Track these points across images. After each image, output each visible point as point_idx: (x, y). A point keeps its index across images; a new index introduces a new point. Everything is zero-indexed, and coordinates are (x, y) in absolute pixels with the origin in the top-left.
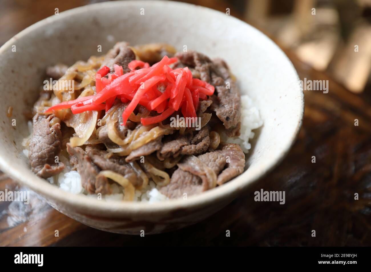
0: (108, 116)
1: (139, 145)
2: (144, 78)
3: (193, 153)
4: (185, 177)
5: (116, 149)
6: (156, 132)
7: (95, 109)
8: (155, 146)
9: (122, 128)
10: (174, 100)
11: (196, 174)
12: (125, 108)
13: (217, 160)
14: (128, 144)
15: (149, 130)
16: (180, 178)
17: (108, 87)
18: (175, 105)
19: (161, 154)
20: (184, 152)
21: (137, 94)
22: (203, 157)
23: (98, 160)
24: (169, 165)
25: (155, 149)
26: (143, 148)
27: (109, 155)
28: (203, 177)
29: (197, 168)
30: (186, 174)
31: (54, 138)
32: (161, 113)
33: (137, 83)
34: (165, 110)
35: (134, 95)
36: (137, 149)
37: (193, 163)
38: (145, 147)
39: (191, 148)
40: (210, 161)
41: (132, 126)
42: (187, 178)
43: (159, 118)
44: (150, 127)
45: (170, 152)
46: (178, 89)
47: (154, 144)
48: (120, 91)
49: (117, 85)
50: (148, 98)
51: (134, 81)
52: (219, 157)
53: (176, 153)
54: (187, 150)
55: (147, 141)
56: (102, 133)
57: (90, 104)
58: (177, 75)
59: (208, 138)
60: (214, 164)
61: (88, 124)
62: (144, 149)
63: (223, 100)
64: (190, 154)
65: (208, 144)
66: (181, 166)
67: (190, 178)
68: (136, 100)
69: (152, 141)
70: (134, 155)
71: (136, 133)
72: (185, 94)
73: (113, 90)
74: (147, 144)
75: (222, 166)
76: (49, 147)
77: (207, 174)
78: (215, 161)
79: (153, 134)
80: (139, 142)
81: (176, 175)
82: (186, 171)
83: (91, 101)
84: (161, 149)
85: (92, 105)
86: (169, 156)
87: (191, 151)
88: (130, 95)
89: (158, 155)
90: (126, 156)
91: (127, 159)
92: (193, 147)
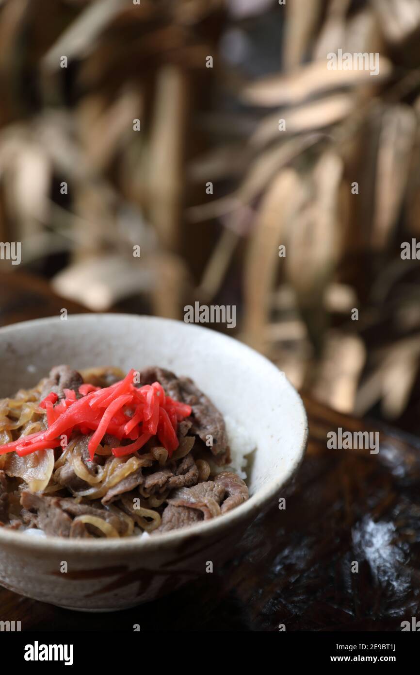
0: (67, 453)
1: (116, 480)
2: (108, 398)
3: (182, 484)
4: (179, 514)
5: (87, 491)
6: (134, 463)
7: (49, 447)
8: (136, 479)
9: (90, 464)
10: (149, 422)
11: (194, 507)
12: (89, 439)
13: (214, 489)
14: (101, 482)
15: (125, 461)
16: (174, 515)
17: (64, 416)
18: (152, 428)
19: (145, 489)
20: (172, 483)
21: (103, 418)
22: (197, 488)
23: (66, 505)
24: (156, 502)
25: (138, 483)
26: (123, 483)
27: (78, 500)
28: (202, 509)
29: (193, 500)
30: (180, 509)
32: (136, 440)
33: (100, 406)
34: (139, 437)
35: (100, 422)
36: (115, 486)
37: (187, 496)
38: (126, 481)
39: (179, 479)
40: (207, 491)
41: (102, 460)
42: (182, 514)
43: (134, 447)
44: (125, 459)
45: (155, 486)
46: (152, 408)
47: (135, 476)
48: (80, 419)
49: (76, 411)
50: (117, 422)
51: (96, 404)
52: (216, 486)
53: (163, 485)
54: (176, 481)
55: (126, 475)
56: (64, 472)
57: (41, 441)
58: (146, 393)
59: (195, 467)
60: (212, 493)
61: (42, 466)
62: (125, 484)
63: (204, 421)
64: (180, 486)
65: (197, 474)
66: (171, 502)
67: (187, 514)
68: (103, 427)
69: (132, 474)
70: (111, 493)
71: (109, 467)
72: (160, 414)
73: (70, 419)
74: (127, 478)
75: (222, 496)
77: (208, 505)
78: (212, 490)
79: (132, 465)
80: (117, 475)
81: (168, 513)
82: (179, 506)
83: (41, 437)
84: (144, 483)
85: (43, 443)
86: (154, 491)
87: (181, 482)
88: (94, 422)
89: (141, 491)
90: (102, 498)
91: (103, 501)
92: (181, 477)
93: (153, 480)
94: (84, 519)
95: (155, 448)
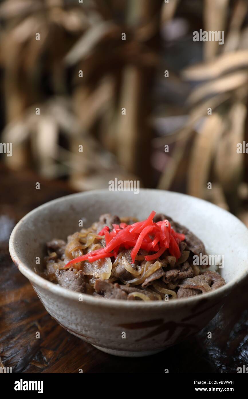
0: (118, 259)
1: (150, 273)
2: (140, 227)
3: (187, 276)
4: (187, 292)
5: (133, 280)
6: (158, 264)
7: (108, 256)
8: (161, 272)
9: (133, 265)
10: (164, 241)
11: (196, 288)
12: (130, 252)
13: (205, 279)
14: (140, 275)
16: (184, 293)
17: (114, 239)
18: (167, 244)
19: (166, 278)
20: (181, 276)
21: (139, 239)
22: (195, 278)
23: (122, 287)
24: (173, 286)
25: (162, 275)
26: (154, 275)
27: (128, 285)
28: (201, 289)
29: (194, 284)
30: (187, 290)
31: (81, 280)
32: (158, 251)
33: (136, 232)
34: (159, 249)
35: (136, 241)
36: (149, 276)
37: (190, 282)
38: (155, 273)
39: (184, 273)
40: (201, 280)
41: (139, 263)
42: (189, 293)
43: (157, 255)
44: (153, 262)
45: (172, 277)
46: (165, 234)
47: (160, 271)
48: (125, 240)
49: (122, 235)
50: (146, 241)
51: (133, 231)
52: (206, 277)
53: (176, 276)
54: (183, 274)
55: (155, 270)
56: (118, 270)
57: (102, 253)
58: (160, 226)
59: (191, 268)
60: (204, 281)
61: (104, 268)
62: (155, 275)
63: (192, 243)
64: (186, 277)
65: (193, 272)
66: (181, 286)
67: (191, 293)
68: (139, 243)
69: (158, 270)
70: (147, 281)
71: (145, 266)
72: (170, 237)
73: (119, 240)
74: (156, 272)
75: (210, 282)
76: (80, 287)
77: (204, 286)
78: (204, 279)
79: (158, 265)
80: (150, 270)
81: (180, 292)
82: (187, 288)
83: (102, 251)
84: (165, 275)
85: (104, 254)
86: (171, 280)
87: (186, 275)
88: (134, 242)
89: (164, 280)
90: (142, 284)
92: (185, 272)
93: (169, 274)
94: (135, 294)
95: (169, 256)
